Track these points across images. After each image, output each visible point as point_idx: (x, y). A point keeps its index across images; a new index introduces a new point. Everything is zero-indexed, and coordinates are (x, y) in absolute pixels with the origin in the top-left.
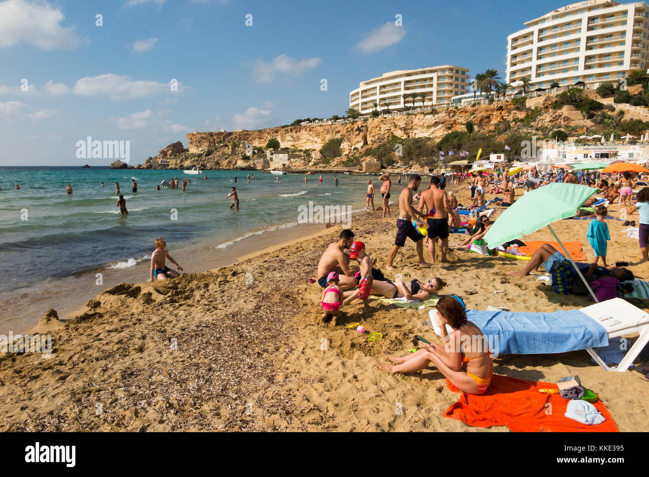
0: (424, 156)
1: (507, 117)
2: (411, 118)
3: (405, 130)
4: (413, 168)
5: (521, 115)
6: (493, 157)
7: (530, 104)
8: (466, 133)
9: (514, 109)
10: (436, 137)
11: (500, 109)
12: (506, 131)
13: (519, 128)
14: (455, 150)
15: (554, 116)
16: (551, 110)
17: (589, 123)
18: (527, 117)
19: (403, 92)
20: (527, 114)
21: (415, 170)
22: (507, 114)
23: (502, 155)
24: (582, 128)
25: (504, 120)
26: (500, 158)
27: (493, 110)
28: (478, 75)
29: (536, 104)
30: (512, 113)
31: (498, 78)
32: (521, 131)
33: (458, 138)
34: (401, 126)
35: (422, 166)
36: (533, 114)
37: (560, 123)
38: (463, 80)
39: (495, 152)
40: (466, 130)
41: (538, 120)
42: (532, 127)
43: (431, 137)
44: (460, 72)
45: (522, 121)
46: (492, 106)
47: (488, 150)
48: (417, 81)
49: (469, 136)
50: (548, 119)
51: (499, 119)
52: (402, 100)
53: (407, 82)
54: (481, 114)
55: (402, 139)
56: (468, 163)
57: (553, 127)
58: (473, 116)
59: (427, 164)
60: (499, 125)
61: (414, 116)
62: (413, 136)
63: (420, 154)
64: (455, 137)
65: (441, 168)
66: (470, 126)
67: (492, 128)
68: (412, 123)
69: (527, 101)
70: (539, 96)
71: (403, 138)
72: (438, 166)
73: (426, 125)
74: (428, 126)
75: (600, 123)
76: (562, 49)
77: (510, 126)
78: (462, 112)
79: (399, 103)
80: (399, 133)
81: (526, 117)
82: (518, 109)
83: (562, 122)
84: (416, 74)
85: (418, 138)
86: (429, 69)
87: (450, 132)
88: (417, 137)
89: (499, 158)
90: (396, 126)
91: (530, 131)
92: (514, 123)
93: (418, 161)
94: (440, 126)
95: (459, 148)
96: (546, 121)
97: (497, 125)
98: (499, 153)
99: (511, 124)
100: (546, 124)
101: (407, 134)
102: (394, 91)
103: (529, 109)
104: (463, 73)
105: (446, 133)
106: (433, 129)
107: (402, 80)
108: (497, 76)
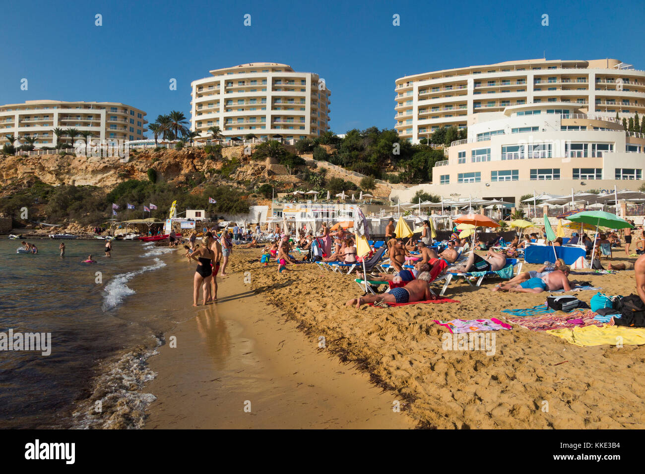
0: (86, 210)
1: (200, 167)
2: (68, 158)
3: (58, 174)
4: (69, 227)
5: (218, 166)
6: (191, 214)
7: (227, 154)
8: (149, 183)
9: (208, 158)
10: (107, 187)
11: (191, 156)
12: (201, 183)
13: (217, 181)
14: (135, 203)
15: (256, 168)
16: (251, 162)
17: (294, 179)
18: (224, 167)
19: (56, 126)
20: (224, 165)
21: (73, 231)
22: (199, 163)
23: (203, 212)
24: (288, 184)
25: (197, 170)
26: (200, 216)
27: (183, 157)
28: (160, 116)
29: (233, 154)
30: (206, 163)
31: (185, 123)
32: (219, 183)
33: (138, 188)
34: (52, 169)
35: (84, 225)
36: (231, 165)
37: (264, 176)
38: (139, 124)
39: (193, 208)
40: (148, 179)
41: (238, 172)
42: (232, 179)
43: (98, 185)
44: (136, 114)
45: (219, 172)
46: (181, 152)
47: (183, 205)
48: (78, 116)
49: (154, 187)
50: (249, 172)
51: (190, 168)
52: (55, 137)
53: (62, 116)
54: (167, 161)
55: (53, 188)
56: (155, 221)
57: (257, 181)
58: (157, 162)
59: (91, 222)
60: (191, 176)
61: (71, 157)
62: (71, 183)
63: (81, 208)
64: (134, 187)
65: (114, 228)
66: (153, 174)
67: (181, 178)
68: (69, 165)
69: (223, 150)
70: (236, 145)
71: (54, 185)
72: (109, 224)
73: (90, 169)
74: (93, 171)
75: (306, 180)
76: (249, 105)
77: (205, 177)
78: (141, 156)
79: (51, 141)
80: (48, 179)
81: (222, 168)
82: (213, 158)
83: (266, 176)
84: (77, 107)
85: (79, 186)
86: (95, 103)
87: (126, 180)
88: (76, 184)
89: (198, 214)
90: (42, 168)
91: (231, 184)
92: (209, 174)
93: (78, 217)
94: (112, 172)
95: (140, 200)
96: (248, 173)
97: (188, 177)
98: (198, 209)
99: (206, 176)
100: (248, 178)
101: (61, 180)
102: (43, 124)
103: (226, 159)
104: (140, 116)
105: (119, 181)
106: (99, 177)
107: (56, 112)
108: (183, 120)
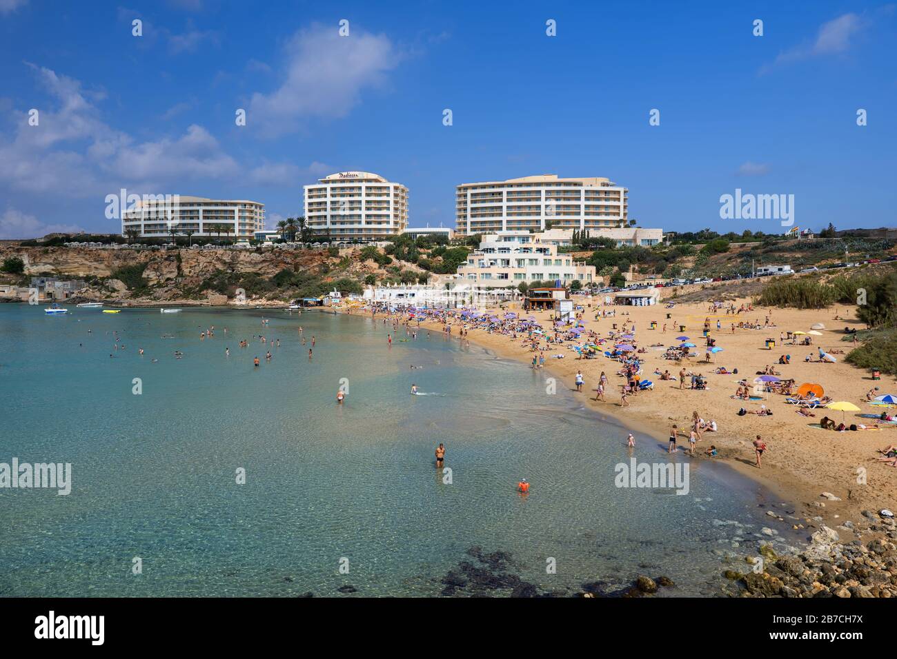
3: (230, 264)
5: (337, 261)
7: (342, 253)
9: (331, 256)
10: (265, 273)
11: (320, 254)
15: (363, 265)
16: (359, 260)
17: (385, 272)
19: (202, 221)
20: (341, 260)
22: (325, 259)
25: (324, 263)
27: (315, 255)
30: (330, 259)
34: (227, 261)
37: (367, 270)
40: (293, 269)
41: (351, 267)
42: (348, 271)
43: (260, 272)
44: (258, 208)
45: (338, 265)
46: (313, 252)
48: (217, 211)
51: (319, 262)
52: (201, 228)
53: (206, 211)
54: (306, 257)
57: (363, 273)
58: (300, 258)
60: (321, 267)
67: (316, 269)
69: (340, 250)
71: (227, 272)
78: (286, 253)
79: (198, 231)
80: (222, 267)
87: (278, 269)
90: (218, 260)
91: (348, 275)
92: (333, 266)
99: (331, 268)
100: (358, 271)
101: (232, 268)
102: (190, 218)
103: (341, 257)
105: (274, 270)
106: (260, 266)
107: (200, 208)
